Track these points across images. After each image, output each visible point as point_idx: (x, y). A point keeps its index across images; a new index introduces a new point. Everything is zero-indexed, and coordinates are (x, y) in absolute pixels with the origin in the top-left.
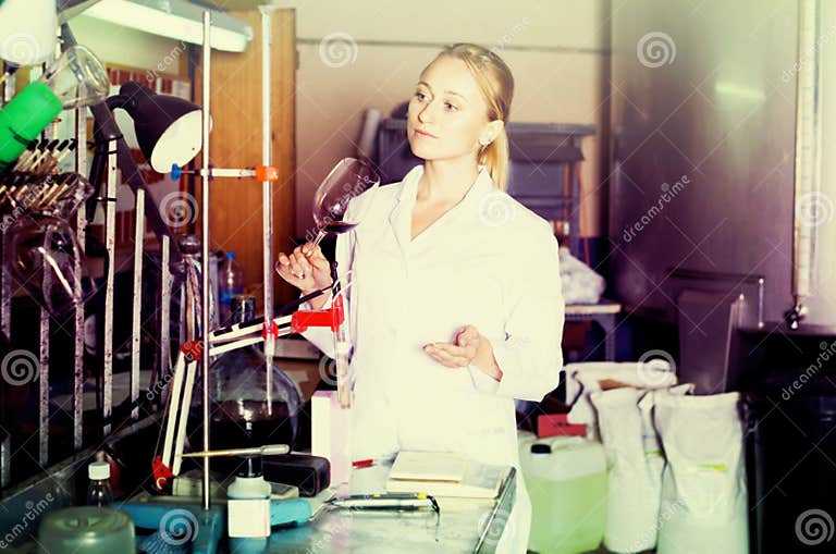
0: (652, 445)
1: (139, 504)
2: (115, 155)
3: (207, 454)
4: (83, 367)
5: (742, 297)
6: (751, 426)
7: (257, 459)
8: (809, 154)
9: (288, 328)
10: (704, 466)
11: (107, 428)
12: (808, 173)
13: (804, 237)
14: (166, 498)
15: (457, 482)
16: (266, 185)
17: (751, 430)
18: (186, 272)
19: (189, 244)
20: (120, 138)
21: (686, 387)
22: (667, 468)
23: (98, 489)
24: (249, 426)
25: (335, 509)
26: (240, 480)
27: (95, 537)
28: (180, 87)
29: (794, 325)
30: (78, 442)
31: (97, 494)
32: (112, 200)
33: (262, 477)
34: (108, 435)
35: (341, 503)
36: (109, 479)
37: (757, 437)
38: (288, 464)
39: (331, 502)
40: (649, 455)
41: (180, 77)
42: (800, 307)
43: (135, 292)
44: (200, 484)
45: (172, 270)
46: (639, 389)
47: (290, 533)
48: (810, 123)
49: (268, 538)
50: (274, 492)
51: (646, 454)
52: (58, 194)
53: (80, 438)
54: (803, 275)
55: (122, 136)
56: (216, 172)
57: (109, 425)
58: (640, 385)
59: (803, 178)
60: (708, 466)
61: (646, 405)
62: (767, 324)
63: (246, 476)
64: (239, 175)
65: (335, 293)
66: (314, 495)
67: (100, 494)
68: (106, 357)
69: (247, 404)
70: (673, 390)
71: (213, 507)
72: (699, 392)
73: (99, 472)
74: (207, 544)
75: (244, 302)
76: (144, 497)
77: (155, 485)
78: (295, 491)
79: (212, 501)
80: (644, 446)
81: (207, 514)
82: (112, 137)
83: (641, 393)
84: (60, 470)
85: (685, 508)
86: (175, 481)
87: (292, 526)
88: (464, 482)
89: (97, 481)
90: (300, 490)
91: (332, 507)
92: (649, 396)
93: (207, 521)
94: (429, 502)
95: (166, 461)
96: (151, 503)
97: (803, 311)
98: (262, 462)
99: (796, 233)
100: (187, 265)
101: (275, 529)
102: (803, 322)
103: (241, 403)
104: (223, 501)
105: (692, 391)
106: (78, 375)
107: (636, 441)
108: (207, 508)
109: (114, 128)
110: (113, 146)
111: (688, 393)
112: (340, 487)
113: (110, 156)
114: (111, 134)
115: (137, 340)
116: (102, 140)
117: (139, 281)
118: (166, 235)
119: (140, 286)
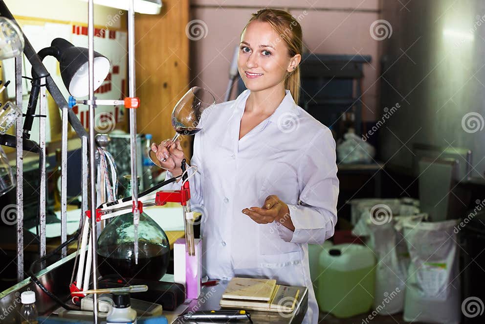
2: (45, 87)
4: (23, 226)
10: (433, 264)
15: (266, 302)
16: (132, 111)
18: (100, 158)
19: (102, 140)
21: (423, 215)
23: (27, 309)
32: (43, 116)
33: (130, 307)
35: (190, 317)
39: (183, 314)
50: (139, 315)
55: (49, 75)
56: (98, 102)
57: (44, 261)
60: (436, 264)
65: (184, 180)
68: (41, 217)
73: (28, 298)
78: (159, 308)
82: (43, 75)
85: (421, 290)
86: (82, 300)
88: (270, 302)
89: (27, 304)
94: (246, 317)
95: (79, 286)
105: (426, 219)
106: (20, 231)
109: (43, 69)
110: (43, 81)
111: (423, 220)
112: (193, 301)
113: (41, 87)
114: (42, 73)
115: (64, 205)
116: (36, 77)
117: (65, 167)
118: (85, 136)
119: (66, 171)
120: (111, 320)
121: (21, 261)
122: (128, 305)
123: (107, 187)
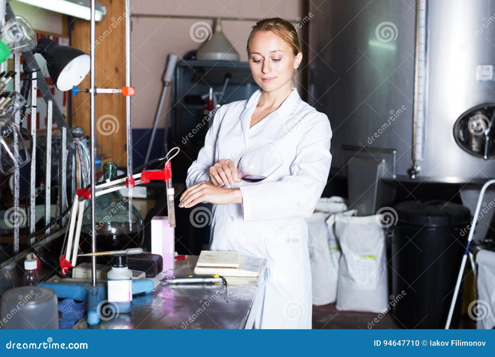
0: (334, 244)
1: (53, 282)
2: (36, 81)
3: (94, 254)
5: (384, 161)
6: (390, 233)
7: (124, 257)
8: (422, 81)
9: (139, 181)
10: (363, 256)
11: (32, 240)
12: (422, 91)
13: (419, 128)
14: (69, 279)
15: (235, 268)
16: (128, 98)
17: (390, 236)
18: (76, 148)
19: (77, 132)
20: (38, 70)
21: (352, 212)
22: (342, 258)
23: (30, 275)
24: (114, 237)
25: (166, 285)
26: (114, 269)
27: (35, 304)
28: (63, 41)
29: (413, 177)
30: (16, 247)
31: (29, 278)
32: (34, 107)
33: (127, 267)
34: (34, 244)
35: (170, 281)
36: (36, 269)
37: (393, 239)
38: (139, 259)
39: (164, 280)
40: (332, 250)
41: (63, 36)
42: (417, 166)
43: (48, 160)
44: (90, 272)
45: (68, 148)
46: (326, 213)
47: (142, 298)
48: (422, 63)
49: (131, 302)
50: (133, 276)
51: (330, 249)
52: (5, 103)
53: (18, 246)
54: (419, 148)
55: (40, 70)
56: (99, 91)
57: (34, 238)
58: (326, 210)
59: (419, 94)
60: (365, 256)
61: (330, 222)
62: (398, 176)
63: (118, 267)
64: (112, 92)
66: (153, 277)
67: (32, 278)
68: (32, 198)
69: (113, 224)
70: (345, 213)
71: (97, 284)
72: (360, 215)
73: (31, 265)
74: (96, 306)
75: (111, 166)
76: (56, 279)
77: (62, 272)
78: (143, 274)
79: (97, 281)
80: (329, 244)
81: (95, 288)
82: (34, 70)
83: (327, 215)
84: (8, 264)
85: (353, 279)
86: (74, 270)
87: (143, 295)
88: (240, 268)
89: (29, 270)
90: (146, 274)
91: (164, 283)
92: (332, 217)
93: (95, 293)
94: (220, 280)
95: (68, 258)
96: (60, 282)
97: (418, 169)
98: (127, 259)
99: (415, 125)
100: (76, 144)
101: (134, 296)
102: (418, 175)
103: (109, 223)
104: (104, 281)
105: (356, 214)
107: (325, 242)
108: (94, 285)
109: (35, 64)
110: (34, 75)
111: (353, 215)
112: (168, 271)
113: (33, 81)
114: (34, 68)
115: (49, 188)
116: (28, 72)
117: (50, 154)
118: (65, 127)
119: (51, 157)
120: (113, 278)
121: (16, 236)
122: (126, 265)
123: (83, 174)
